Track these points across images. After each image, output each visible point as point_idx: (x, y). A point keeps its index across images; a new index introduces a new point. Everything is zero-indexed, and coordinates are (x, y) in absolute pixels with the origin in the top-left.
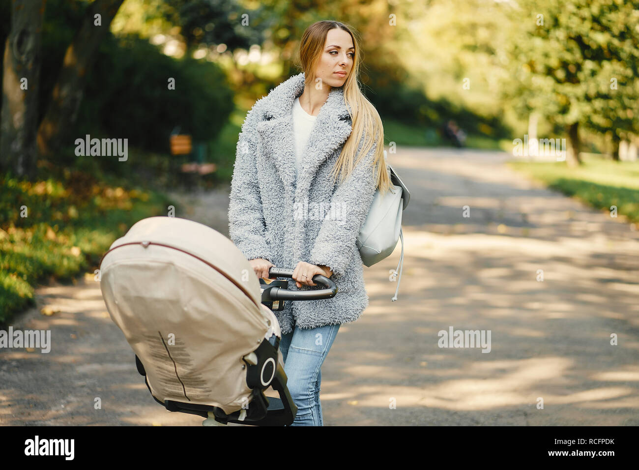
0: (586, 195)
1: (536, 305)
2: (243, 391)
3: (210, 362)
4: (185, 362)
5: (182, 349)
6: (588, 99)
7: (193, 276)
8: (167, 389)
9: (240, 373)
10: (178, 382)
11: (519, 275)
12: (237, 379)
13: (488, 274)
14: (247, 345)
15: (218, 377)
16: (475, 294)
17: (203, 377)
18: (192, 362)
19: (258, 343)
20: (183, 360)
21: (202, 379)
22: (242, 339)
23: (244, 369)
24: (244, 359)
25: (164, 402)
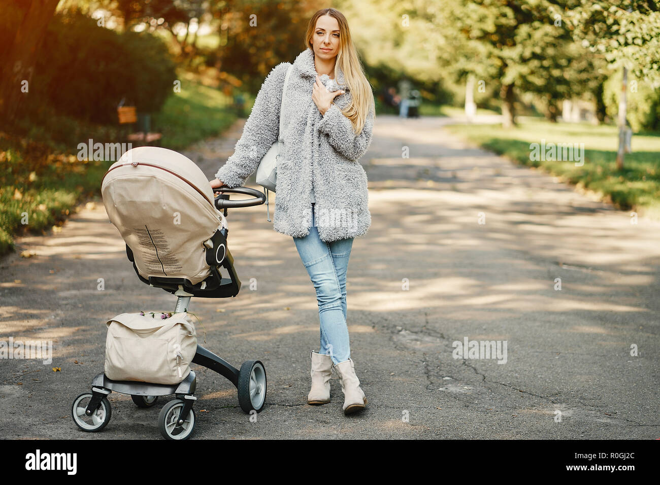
0: (515, 153)
1: (449, 242)
2: (204, 267)
3: (181, 246)
4: (164, 247)
5: (162, 237)
6: (524, 60)
7: (169, 185)
8: (150, 268)
9: (202, 254)
10: (159, 262)
11: (437, 220)
12: (200, 258)
13: (410, 220)
14: (206, 234)
15: (187, 257)
16: (396, 234)
17: (176, 257)
18: (168, 247)
19: (214, 232)
20: (163, 245)
21: (175, 259)
22: (203, 229)
23: (204, 251)
24: (204, 245)
25: (148, 279)
